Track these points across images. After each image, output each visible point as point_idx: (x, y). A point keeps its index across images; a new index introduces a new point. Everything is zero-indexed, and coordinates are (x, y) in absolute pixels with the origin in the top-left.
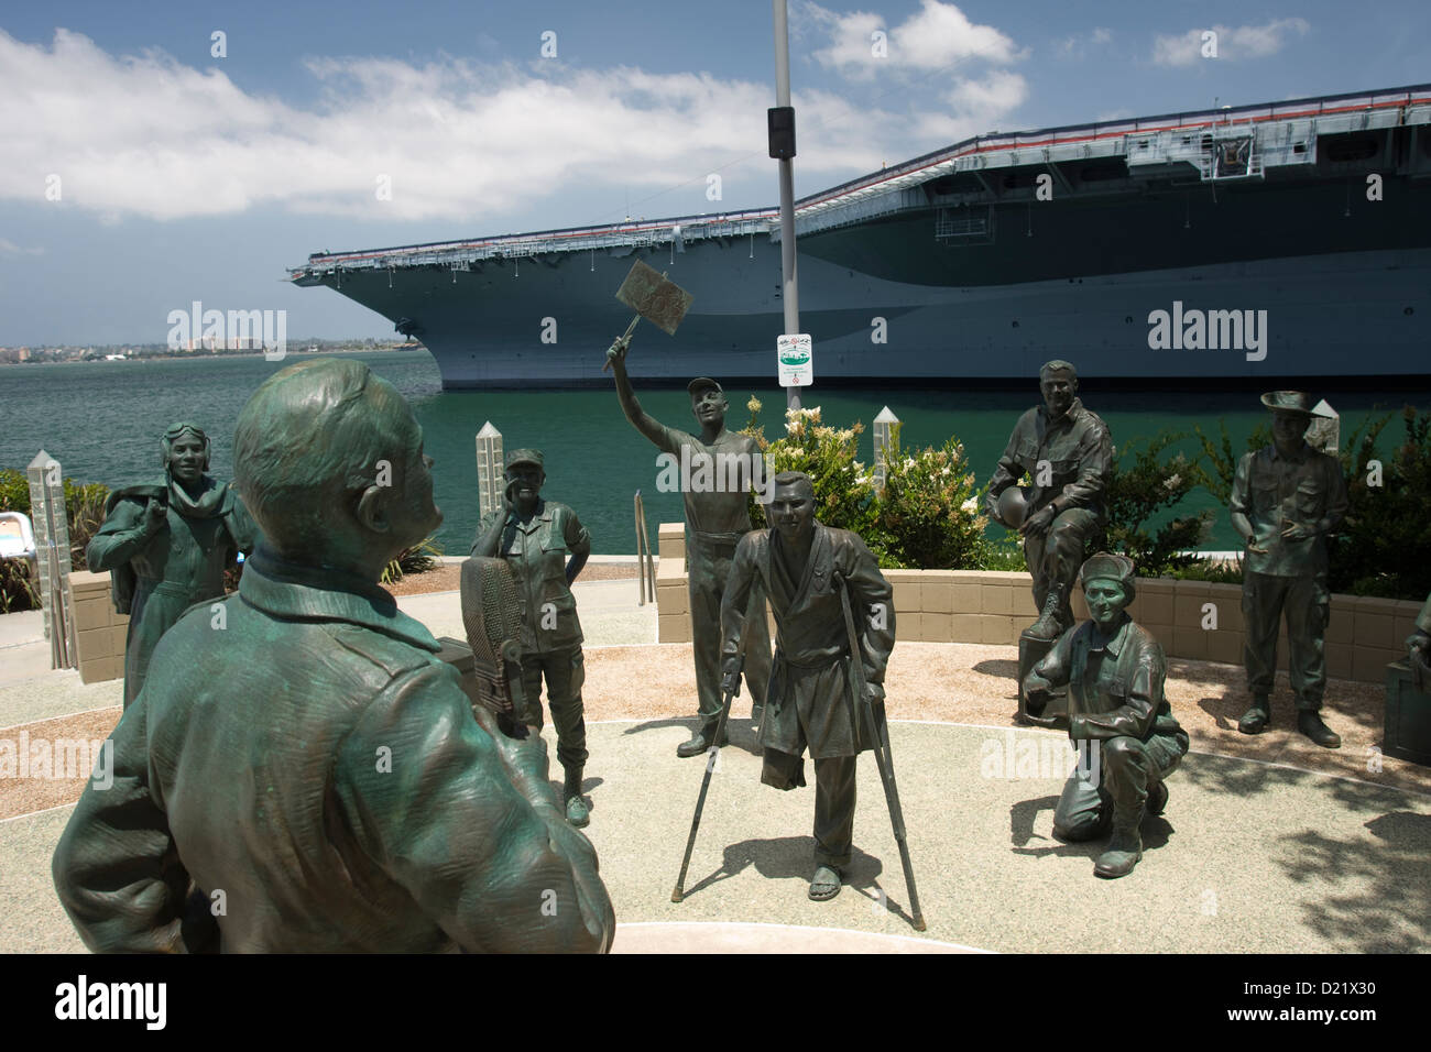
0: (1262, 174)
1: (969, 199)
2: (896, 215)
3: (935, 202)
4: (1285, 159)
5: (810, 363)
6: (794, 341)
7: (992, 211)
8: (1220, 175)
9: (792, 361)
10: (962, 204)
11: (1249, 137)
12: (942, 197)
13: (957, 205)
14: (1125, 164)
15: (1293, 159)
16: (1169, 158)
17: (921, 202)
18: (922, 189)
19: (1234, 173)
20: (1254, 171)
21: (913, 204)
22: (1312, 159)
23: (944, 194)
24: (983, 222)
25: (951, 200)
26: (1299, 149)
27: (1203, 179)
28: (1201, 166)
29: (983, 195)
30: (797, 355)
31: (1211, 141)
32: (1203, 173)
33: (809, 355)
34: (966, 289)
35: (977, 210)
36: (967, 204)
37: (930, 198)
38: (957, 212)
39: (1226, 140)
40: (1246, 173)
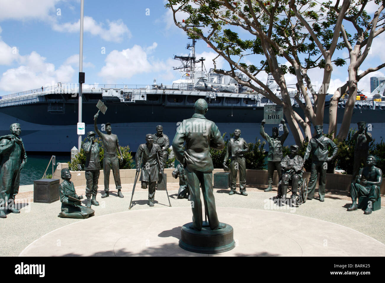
0: (135, 102)
1: (58, 101)
2: (35, 103)
3: (48, 101)
4: (140, 98)
5: (84, 129)
6: (81, 124)
7: (64, 105)
8: (125, 101)
9: (80, 129)
10: (56, 102)
11: (132, 93)
12: (50, 100)
13: (54, 102)
14: (102, 96)
15: (142, 99)
16: (113, 95)
17: (44, 100)
18: (44, 97)
19: (128, 101)
20: (133, 101)
21: (41, 101)
22: (146, 99)
23: (51, 99)
24: (62, 107)
25: (53, 100)
26: (143, 97)
27: (121, 101)
28: (121, 98)
29: (62, 100)
30: (82, 128)
31: (123, 92)
32: (121, 100)
33: (84, 128)
34: (53, 126)
35: (60, 104)
36: (57, 102)
37: (46, 99)
38: (53, 104)
39: (126, 93)
40: (131, 101)
